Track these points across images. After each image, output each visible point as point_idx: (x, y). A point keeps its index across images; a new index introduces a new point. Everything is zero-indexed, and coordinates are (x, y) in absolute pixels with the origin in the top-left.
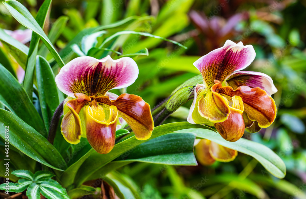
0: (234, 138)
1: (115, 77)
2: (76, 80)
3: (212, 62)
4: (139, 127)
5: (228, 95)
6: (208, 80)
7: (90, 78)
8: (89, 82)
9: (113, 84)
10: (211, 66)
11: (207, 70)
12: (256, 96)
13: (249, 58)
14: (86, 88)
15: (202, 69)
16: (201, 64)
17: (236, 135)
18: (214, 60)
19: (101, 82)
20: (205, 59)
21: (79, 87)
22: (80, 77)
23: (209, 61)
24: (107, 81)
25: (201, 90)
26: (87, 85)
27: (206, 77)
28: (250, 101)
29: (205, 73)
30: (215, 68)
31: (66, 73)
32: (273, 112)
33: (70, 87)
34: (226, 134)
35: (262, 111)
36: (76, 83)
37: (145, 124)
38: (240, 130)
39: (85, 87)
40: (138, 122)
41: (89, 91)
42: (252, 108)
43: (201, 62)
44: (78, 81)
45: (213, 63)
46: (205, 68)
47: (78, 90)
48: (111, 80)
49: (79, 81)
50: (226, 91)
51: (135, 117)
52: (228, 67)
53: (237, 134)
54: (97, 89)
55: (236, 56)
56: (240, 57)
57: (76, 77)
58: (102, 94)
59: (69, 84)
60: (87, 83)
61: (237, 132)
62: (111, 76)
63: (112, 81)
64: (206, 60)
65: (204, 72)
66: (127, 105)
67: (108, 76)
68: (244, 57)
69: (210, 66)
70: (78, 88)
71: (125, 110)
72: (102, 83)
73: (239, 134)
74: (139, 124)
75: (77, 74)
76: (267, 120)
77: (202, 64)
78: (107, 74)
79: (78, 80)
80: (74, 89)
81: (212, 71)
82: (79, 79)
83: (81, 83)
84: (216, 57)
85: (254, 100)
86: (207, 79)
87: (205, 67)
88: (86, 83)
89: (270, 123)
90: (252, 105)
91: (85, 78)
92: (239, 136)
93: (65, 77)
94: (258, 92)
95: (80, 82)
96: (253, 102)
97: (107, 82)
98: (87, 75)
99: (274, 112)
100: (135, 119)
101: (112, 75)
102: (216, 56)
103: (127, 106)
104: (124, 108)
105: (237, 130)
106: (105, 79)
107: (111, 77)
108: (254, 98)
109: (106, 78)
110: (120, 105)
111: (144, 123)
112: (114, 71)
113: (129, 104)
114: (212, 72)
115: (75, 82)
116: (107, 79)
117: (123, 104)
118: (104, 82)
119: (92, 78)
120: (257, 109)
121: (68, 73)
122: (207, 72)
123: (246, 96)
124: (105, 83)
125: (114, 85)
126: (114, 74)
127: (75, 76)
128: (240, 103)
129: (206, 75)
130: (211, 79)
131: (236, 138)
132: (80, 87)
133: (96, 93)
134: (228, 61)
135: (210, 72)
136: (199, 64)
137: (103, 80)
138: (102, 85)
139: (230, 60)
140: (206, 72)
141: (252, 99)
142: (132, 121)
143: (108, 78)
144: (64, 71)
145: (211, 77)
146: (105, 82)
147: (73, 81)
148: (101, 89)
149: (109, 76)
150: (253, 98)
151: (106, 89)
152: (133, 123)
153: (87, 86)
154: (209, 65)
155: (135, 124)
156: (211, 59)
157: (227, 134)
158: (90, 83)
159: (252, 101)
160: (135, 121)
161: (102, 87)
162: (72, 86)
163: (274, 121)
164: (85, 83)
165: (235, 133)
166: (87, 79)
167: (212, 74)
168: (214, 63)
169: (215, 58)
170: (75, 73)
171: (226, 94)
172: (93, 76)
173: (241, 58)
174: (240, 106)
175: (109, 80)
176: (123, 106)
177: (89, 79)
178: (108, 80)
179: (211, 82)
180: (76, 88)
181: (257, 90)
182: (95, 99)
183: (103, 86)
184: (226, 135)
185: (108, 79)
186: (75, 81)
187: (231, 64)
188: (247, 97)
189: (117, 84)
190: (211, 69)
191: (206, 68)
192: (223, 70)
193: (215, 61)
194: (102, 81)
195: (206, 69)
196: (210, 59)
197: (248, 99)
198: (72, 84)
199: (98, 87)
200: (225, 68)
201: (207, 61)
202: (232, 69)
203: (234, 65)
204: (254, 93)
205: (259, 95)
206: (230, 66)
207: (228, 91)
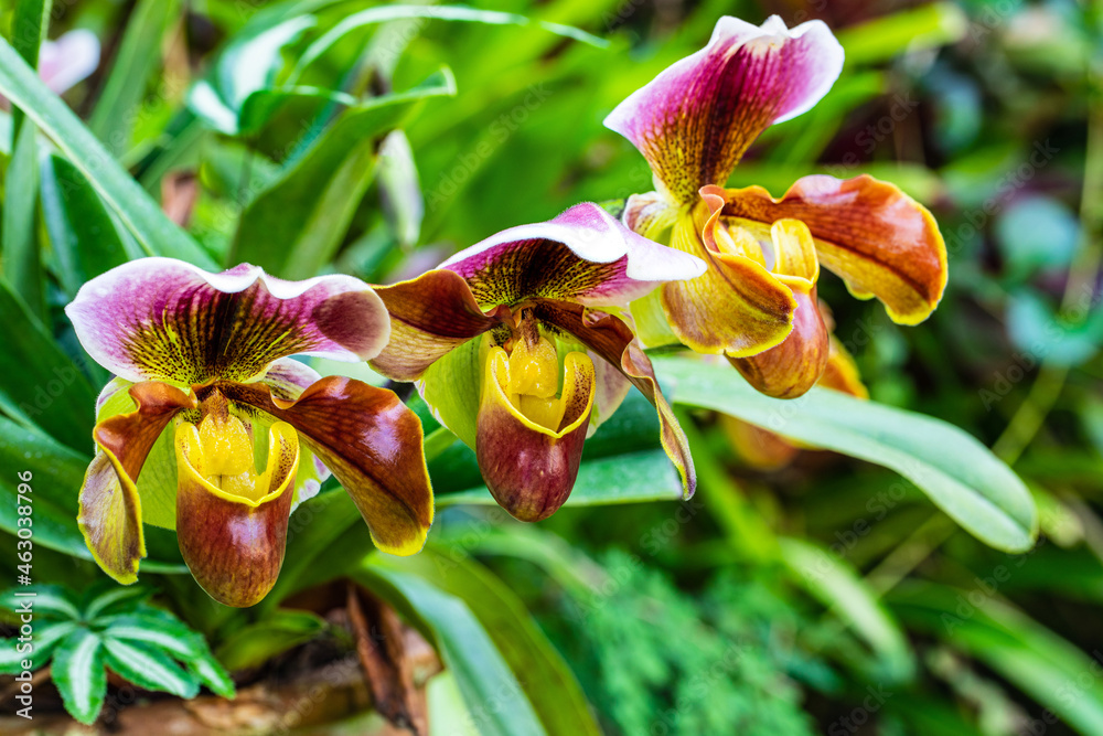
0: (791, 385)
1: (301, 324)
2: (146, 322)
3: (675, 107)
4: (382, 504)
5: (756, 220)
6: (674, 177)
7: (202, 317)
8: (198, 330)
9: (292, 342)
10: (676, 123)
11: (663, 138)
12: (863, 209)
13: (821, 69)
14: (187, 349)
15: (643, 139)
16: (633, 121)
17: (797, 375)
18: (682, 99)
19: (245, 332)
20: (644, 103)
21: (159, 346)
22: (159, 317)
23: (662, 105)
24: (268, 332)
25: (650, 218)
26: (189, 339)
27: (664, 166)
28: (843, 232)
29: (655, 152)
30: (689, 126)
31: (106, 300)
32: (935, 262)
33: (123, 341)
34: (761, 374)
35: (892, 263)
36: (146, 333)
37: (403, 496)
38: (810, 354)
39: (183, 344)
40: (376, 487)
41: (198, 358)
42: (853, 257)
43: (632, 114)
44: (151, 327)
45: (679, 110)
46: (653, 133)
47: (155, 353)
48: (285, 330)
49: (158, 326)
50: (745, 206)
51: (368, 467)
52: (744, 113)
53: (801, 369)
54: (229, 353)
55: (768, 68)
56: (783, 69)
57: (146, 315)
58: (249, 371)
59: (120, 332)
60: (188, 332)
61: (801, 361)
62: (282, 318)
63: (286, 333)
64: (649, 106)
65: (652, 149)
66: (338, 421)
67: (271, 315)
68: (802, 68)
69: (671, 121)
70: (153, 348)
71: (332, 439)
72: (249, 334)
73: (807, 368)
74: (381, 494)
75: (148, 305)
76: (916, 295)
77: (638, 120)
78: (267, 310)
79: (154, 324)
80: (139, 351)
81: (679, 139)
82: (156, 321)
83: (165, 333)
84: (689, 86)
85: (856, 224)
86: (667, 171)
87: (649, 128)
88: (184, 332)
89: (930, 304)
90: (851, 244)
91: (181, 319)
92: (810, 376)
93: (103, 312)
94: (866, 192)
95: (159, 330)
96: (855, 232)
97: (269, 336)
98: (189, 308)
99: (939, 263)
100: (367, 473)
101: (287, 317)
102: (688, 83)
103: (340, 423)
104: (329, 429)
105: (797, 355)
106: (260, 323)
107: (282, 321)
108: (857, 216)
109: (264, 321)
110: (313, 417)
111: (398, 492)
112: (292, 307)
113: (344, 417)
114: (682, 144)
115: (142, 329)
116: (269, 325)
117: (323, 414)
118: (256, 332)
119: (208, 316)
120: (872, 257)
121: (111, 300)
122: (664, 147)
123: (827, 213)
124: (259, 337)
125: (298, 346)
126: (294, 313)
127: (138, 312)
128: (805, 246)
129: (661, 159)
130: (682, 171)
131: (799, 385)
132: (162, 345)
133: (226, 365)
134: (740, 93)
135: (674, 146)
136: (625, 123)
137: (253, 327)
138: (250, 343)
139: (746, 87)
140: (659, 146)
141: (850, 224)
142: (355, 481)
143: (272, 322)
144: (94, 294)
145: (682, 163)
146: (262, 334)
147: (132, 325)
148: (247, 355)
149: (275, 318)
150: (851, 219)
151: (267, 354)
152: (360, 489)
153: (191, 343)
154: (666, 121)
155: (370, 494)
156: (671, 98)
157: (764, 372)
158: (202, 333)
159: (850, 228)
160: (366, 479)
161: (249, 350)
162: (130, 338)
163: (940, 296)
164: (180, 333)
165: (793, 368)
166: (187, 321)
167: (684, 151)
168: (685, 109)
169: (686, 92)
170: (139, 301)
171: (749, 218)
172: (214, 311)
173: (789, 73)
174: (805, 257)
175: (275, 328)
176: (326, 425)
177: (198, 320)
178: (271, 328)
179: (684, 182)
180: (149, 349)
181: (862, 186)
182: (220, 389)
183: (252, 345)
184: (762, 377)
185: (273, 326)
186: (139, 325)
187: (752, 103)
188: (829, 219)
189: (311, 343)
190: (675, 133)
191: (658, 131)
192: (724, 128)
193: (687, 101)
194: (249, 329)
195: (658, 138)
196: (665, 97)
197: (834, 223)
198: (132, 333)
199: (235, 347)
200: (731, 121)
201: (654, 108)
202: (759, 119)
203: (767, 104)
204: (852, 197)
205: (874, 202)
206: (748, 110)
207: (755, 203)
